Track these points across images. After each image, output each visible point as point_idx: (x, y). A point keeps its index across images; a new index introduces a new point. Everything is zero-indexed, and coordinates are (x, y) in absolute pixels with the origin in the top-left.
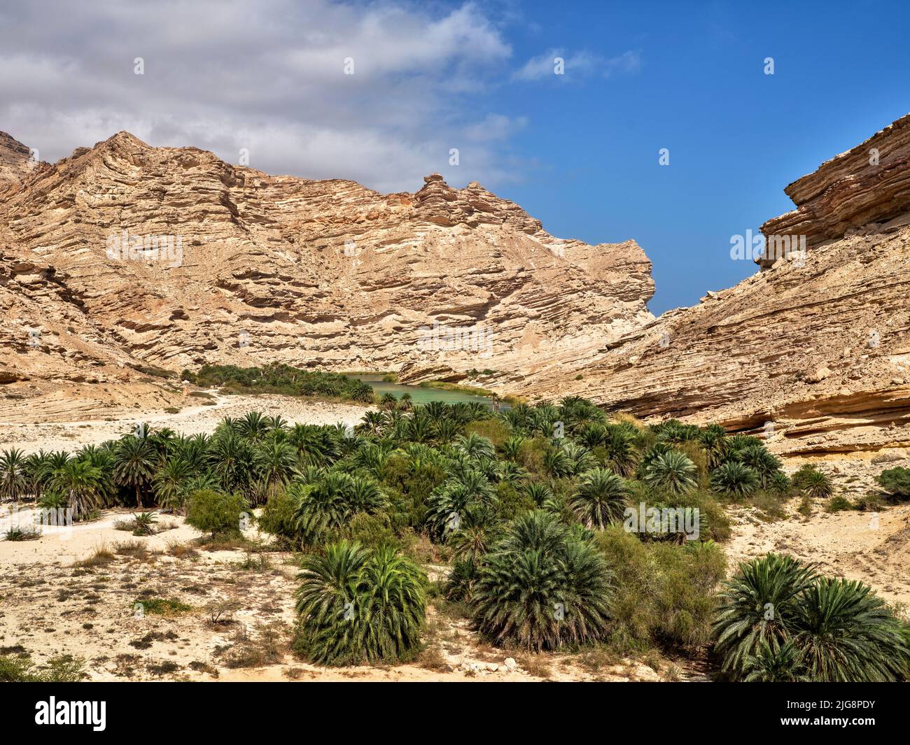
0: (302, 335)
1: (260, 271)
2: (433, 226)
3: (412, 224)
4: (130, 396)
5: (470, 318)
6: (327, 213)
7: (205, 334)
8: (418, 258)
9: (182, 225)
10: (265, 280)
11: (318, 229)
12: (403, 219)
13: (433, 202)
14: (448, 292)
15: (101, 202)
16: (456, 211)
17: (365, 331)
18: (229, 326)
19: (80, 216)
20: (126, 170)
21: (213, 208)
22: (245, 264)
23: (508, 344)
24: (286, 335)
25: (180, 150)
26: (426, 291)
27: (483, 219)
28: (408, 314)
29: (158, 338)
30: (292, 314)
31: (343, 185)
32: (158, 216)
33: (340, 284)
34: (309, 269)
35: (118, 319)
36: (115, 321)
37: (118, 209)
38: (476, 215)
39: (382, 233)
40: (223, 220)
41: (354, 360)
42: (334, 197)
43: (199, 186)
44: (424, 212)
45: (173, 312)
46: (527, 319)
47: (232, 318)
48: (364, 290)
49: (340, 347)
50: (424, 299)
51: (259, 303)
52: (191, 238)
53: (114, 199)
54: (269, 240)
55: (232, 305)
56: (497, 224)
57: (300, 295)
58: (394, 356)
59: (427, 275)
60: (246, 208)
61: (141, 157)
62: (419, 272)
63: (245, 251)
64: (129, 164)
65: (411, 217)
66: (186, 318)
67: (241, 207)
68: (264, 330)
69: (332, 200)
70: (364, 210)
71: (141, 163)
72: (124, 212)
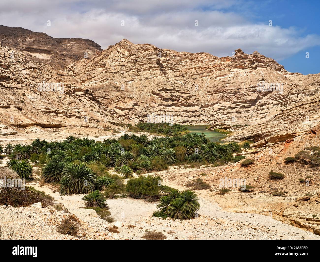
0: (182, 112)
1: (167, 88)
2: (238, 69)
3: (229, 68)
4: (87, 132)
5: (249, 105)
6: (198, 66)
7: (145, 111)
8: (230, 82)
9: (143, 72)
10: (169, 91)
11: (194, 72)
12: (226, 67)
13: (238, 60)
14: (241, 95)
15: (115, 65)
16: (247, 63)
17: (207, 110)
18: (155, 108)
19: (107, 70)
20: (124, 53)
21: (154, 65)
22: (162, 86)
23: (264, 115)
24: (176, 112)
25: (143, 45)
26: (232, 95)
27: (259, 66)
28: (224, 103)
29: (128, 112)
30: (179, 104)
31: (204, 55)
32: (134, 69)
33: (199, 92)
34: (189, 87)
35: (116, 106)
36: (114, 107)
37: (121, 67)
38: (256, 64)
39: (218, 73)
40: (157, 70)
41: (202, 121)
42: (201, 59)
43: (149, 58)
44: (234, 64)
45: (134, 104)
46: (273, 105)
47: (156, 105)
48: (209, 94)
49: (196, 116)
50: (231, 97)
51: (166, 100)
52: (145, 77)
53: (119, 63)
54: (175, 76)
55: (157, 101)
56: (265, 67)
57: (182, 97)
58: (217, 119)
59: (232, 88)
60: (167, 65)
61: (129, 48)
62: (230, 87)
63: (163, 81)
64: (125, 51)
65: (229, 66)
66: (139, 106)
67: (165, 65)
68: (168, 109)
69: (200, 60)
70: (212, 64)
71: (129, 50)
72: (123, 68)
